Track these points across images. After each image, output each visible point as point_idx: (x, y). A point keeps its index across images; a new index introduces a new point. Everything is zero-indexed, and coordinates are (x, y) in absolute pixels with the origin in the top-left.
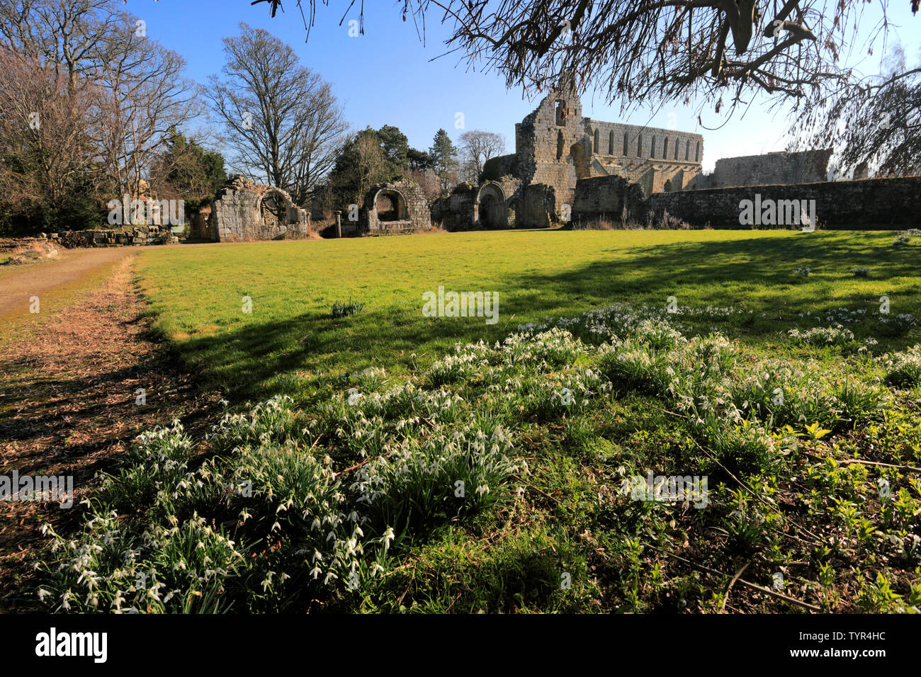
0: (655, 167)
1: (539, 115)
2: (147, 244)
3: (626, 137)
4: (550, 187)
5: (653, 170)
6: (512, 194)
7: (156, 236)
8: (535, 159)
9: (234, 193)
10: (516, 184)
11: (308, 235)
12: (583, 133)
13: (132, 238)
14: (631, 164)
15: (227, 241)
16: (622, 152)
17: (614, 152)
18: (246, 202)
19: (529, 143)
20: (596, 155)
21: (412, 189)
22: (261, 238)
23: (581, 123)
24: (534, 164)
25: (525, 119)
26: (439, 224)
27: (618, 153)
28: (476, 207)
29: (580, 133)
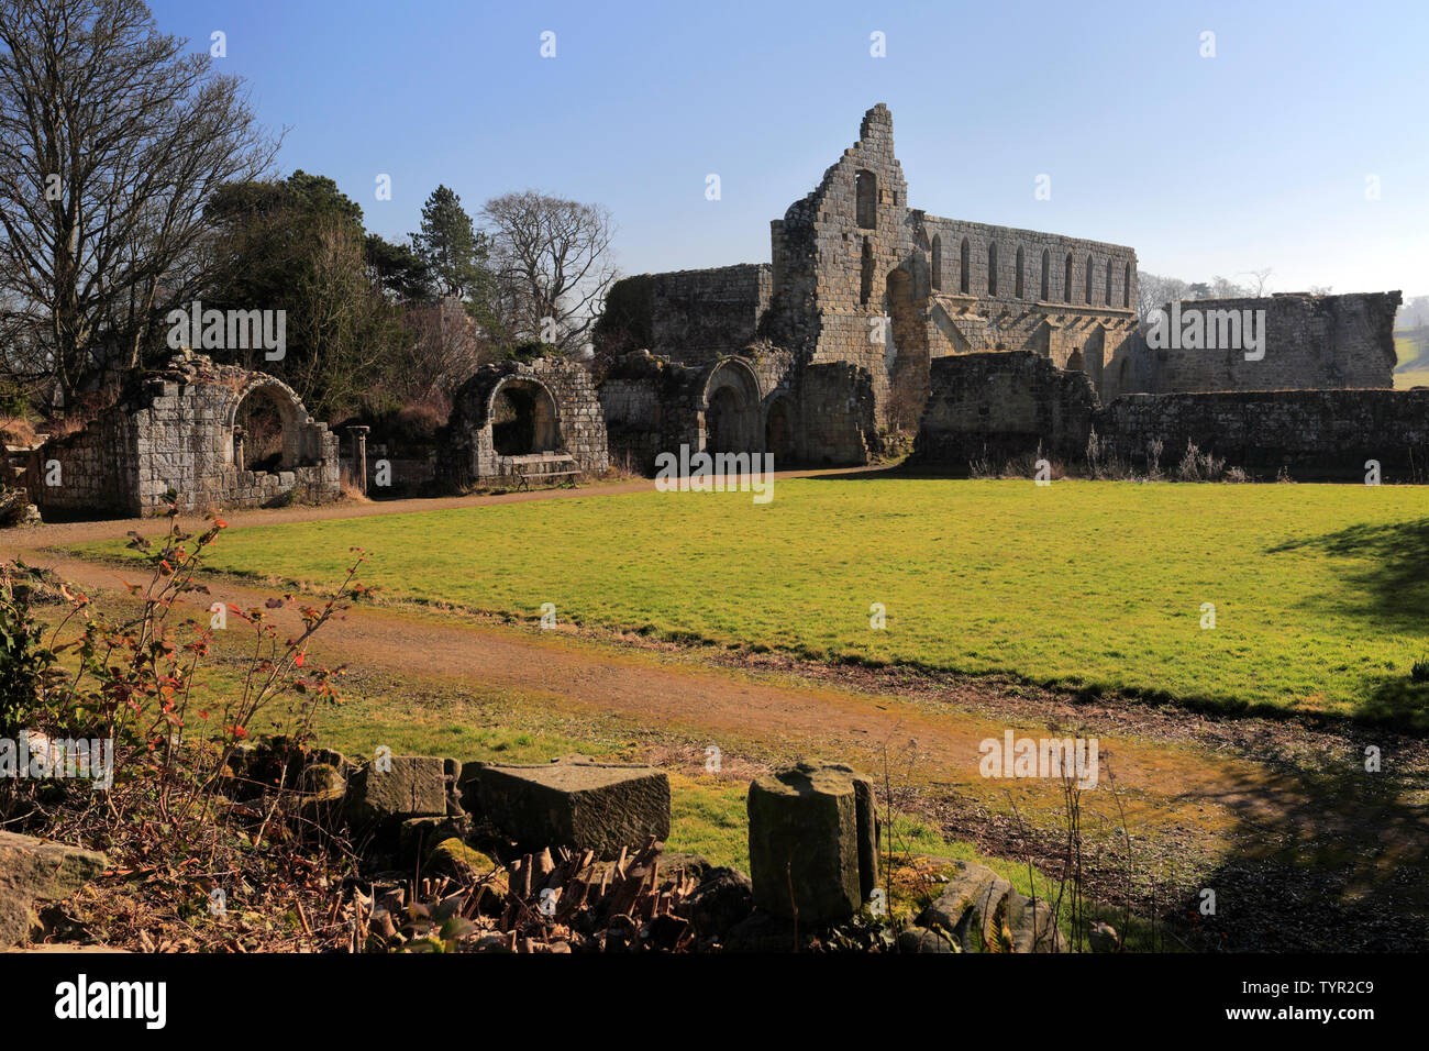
0: (1051, 320)
1: (826, 205)
3: (992, 253)
5: (1047, 328)
6: (773, 385)
8: (819, 304)
9: (181, 392)
10: (781, 360)
11: (340, 496)
12: (911, 245)
14: (1004, 314)
16: (986, 288)
17: (971, 287)
18: (208, 414)
19: (805, 267)
20: (937, 293)
22: (237, 504)
23: (906, 223)
24: (817, 315)
25: (790, 211)
26: (623, 459)
27: (978, 291)
28: (700, 416)
29: (904, 245)
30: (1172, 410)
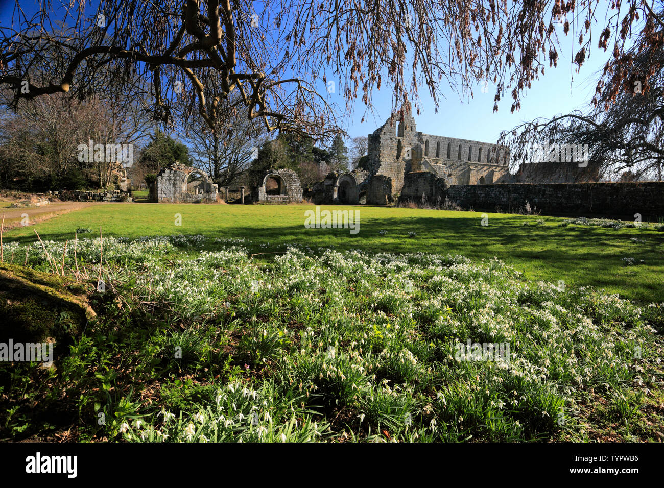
0: (472, 167)
1: (385, 130)
2: (111, 201)
3: (449, 146)
4: (389, 178)
5: (470, 170)
6: (362, 181)
7: (118, 196)
8: (381, 158)
9: (170, 172)
10: (366, 174)
11: (216, 201)
12: (417, 142)
13: (103, 197)
14: (453, 165)
15: (163, 202)
16: (446, 156)
17: (440, 156)
19: (376, 147)
20: (426, 157)
21: (290, 174)
22: (185, 201)
23: (415, 136)
24: (379, 161)
25: (375, 132)
26: (309, 199)
27: (443, 156)
28: (336, 189)
29: (414, 142)
30: (465, 190)
